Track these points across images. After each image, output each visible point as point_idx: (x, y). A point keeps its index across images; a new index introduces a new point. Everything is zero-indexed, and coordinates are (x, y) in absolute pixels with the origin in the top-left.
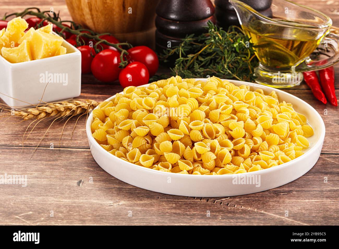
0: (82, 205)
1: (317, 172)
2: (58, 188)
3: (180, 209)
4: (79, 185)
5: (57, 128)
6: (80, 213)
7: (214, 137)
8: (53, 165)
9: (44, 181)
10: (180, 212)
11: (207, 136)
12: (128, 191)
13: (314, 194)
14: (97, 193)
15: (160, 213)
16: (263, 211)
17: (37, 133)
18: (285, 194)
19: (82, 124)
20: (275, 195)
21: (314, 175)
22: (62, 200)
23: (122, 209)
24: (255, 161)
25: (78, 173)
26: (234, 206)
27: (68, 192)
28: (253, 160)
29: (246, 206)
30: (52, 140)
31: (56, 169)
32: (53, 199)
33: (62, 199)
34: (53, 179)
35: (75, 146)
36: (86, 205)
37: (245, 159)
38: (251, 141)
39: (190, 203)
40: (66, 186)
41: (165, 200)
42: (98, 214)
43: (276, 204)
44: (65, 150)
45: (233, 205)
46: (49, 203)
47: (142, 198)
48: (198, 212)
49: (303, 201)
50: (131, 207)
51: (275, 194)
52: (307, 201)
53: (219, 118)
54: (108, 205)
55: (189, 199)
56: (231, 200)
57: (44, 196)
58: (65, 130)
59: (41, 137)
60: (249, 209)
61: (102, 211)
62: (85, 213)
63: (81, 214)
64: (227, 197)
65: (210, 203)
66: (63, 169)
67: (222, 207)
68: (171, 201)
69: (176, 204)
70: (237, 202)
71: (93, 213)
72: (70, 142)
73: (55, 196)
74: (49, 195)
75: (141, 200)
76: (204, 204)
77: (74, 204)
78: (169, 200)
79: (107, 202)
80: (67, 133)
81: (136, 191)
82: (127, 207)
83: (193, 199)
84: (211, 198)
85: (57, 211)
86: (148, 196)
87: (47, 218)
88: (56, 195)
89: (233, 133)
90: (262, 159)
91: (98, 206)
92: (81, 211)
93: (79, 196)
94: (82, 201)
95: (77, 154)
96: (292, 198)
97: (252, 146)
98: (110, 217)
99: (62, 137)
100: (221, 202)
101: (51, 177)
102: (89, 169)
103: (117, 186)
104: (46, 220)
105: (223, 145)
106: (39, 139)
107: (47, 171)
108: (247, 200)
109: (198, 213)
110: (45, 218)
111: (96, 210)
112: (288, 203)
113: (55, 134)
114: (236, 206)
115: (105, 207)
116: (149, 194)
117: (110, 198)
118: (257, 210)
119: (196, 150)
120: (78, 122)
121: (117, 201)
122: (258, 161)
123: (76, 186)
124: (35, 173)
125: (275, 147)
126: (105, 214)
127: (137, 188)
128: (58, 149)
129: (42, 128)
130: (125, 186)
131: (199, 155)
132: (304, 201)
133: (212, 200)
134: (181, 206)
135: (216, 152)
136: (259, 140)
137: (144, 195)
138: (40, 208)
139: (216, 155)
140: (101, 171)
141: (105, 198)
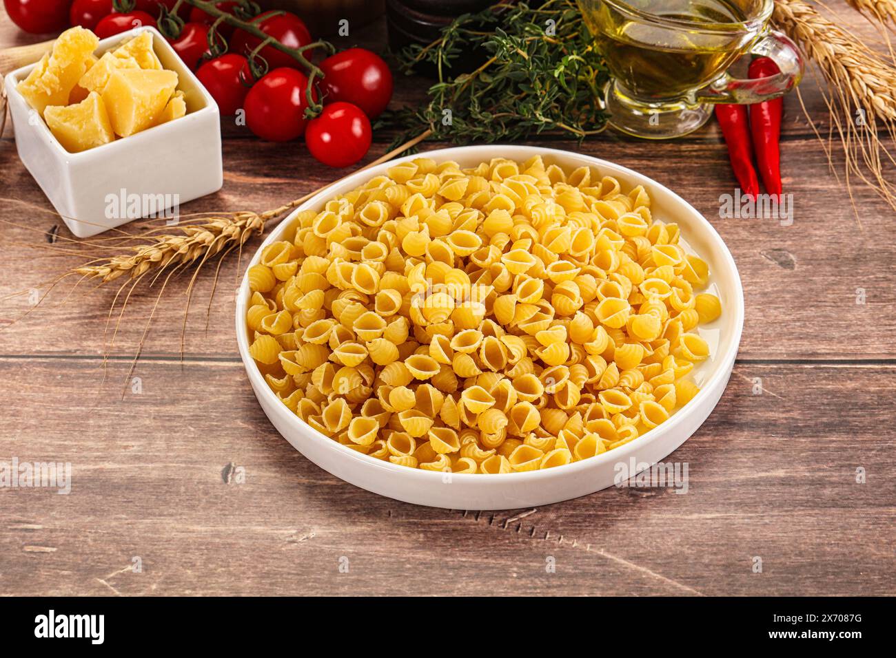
0: (234, 542)
1: (724, 423)
2: (183, 489)
3: (434, 550)
4: (226, 480)
5: (176, 293)
6: (228, 566)
7: (504, 366)
8: (171, 418)
9: (153, 469)
10: (434, 558)
11: (490, 366)
12: (328, 493)
13: (711, 496)
14: (262, 504)
15: (392, 563)
16: (602, 550)
17: (134, 311)
18: (652, 496)
19: (228, 281)
20: (631, 498)
21: (715, 433)
22: (191, 528)
23: (316, 551)
24: (589, 419)
25: (225, 442)
26: (545, 538)
27: (204, 500)
28: (587, 415)
29: (569, 536)
30: (167, 334)
31: (176, 429)
32: (173, 525)
33: (192, 524)
34: (173, 462)
35: (216, 353)
36: (241, 541)
37: (570, 414)
38: (581, 370)
39: (454, 530)
40: (198, 483)
41: (403, 520)
42: (266, 568)
43: (632, 526)
44: (193, 366)
45: (542, 532)
46: (165, 536)
47: (355, 514)
48: (469, 557)
49: (686, 517)
50: (332, 544)
51: (632, 495)
52: (695, 516)
53: (515, 316)
54: (287, 539)
55: (452, 518)
56: (539, 516)
57: (154, 515)
58: (192, 298)
59: (142, 324)
60: (574, 546)
61: (274, 558)
62: (240, 565)
63: (231, 569)
64: (531, 509)
65: (496, 528)
66: (192, 429)
67: (520, 540)
68: (415, 524)
69: (424, 532)
70: (551, 522)
71: (255, 567)
72: (204, 339)
73: (176, 514)
74: (165, 513)
75: (354, 523)
76: (482, 532)
77: (217, 540)
78: (411, 520)
79: (286, 532)
80: (195, 310)
81: (344, 493)
82: (326, 544)
83: (460, 518)
84: (498, 512)
85: (184, 560)
86: (368, 508)
87: (163, 583)
88: (180, 511)
89: (544, 356)
90: (605, 415)
91: (267, 543)
92: (230, 560)
93: (227, 513)
94: (232, 528)
95: (219, 380)
96: (665, 508)
97: (583, 383)
98: (290, 577)
99: (187, 325)
100: (518, 523)
101: (167, 457)
102: (246, 426)
103: (305, 481)
104: (162, 589)
105: (524, 388)
106: (138, 333)
107: (159, 435)
108: (572, 516)
109: (470, 560)
110: (159, 583)
111: (261, 557)
112: (657, 524)
113: (170, 314)
114: (548, 536)
115: (280, 545)
116: (371, 504)
117: (290, 516)
118: (591, 547)
119: (465, 408)
120: (220, 273)
121: (304, 528)
122: (597, 420)
123: (221, 484)
124: (133, 443)
125: (634, 376)
126: (280, 569)
127: (344, 486)
128: (179, 363)
129: (143, 296)
130: (321, 479)
131: (471, 415)
132: (689, 517)
133: (500, 518)
134: (435, 539)
135: (507, 406)
136: (598, 364)
137: (361, 505)
138: (148, 553)
139: (508, 415)
140: (270, 432)
141: (280, 518)
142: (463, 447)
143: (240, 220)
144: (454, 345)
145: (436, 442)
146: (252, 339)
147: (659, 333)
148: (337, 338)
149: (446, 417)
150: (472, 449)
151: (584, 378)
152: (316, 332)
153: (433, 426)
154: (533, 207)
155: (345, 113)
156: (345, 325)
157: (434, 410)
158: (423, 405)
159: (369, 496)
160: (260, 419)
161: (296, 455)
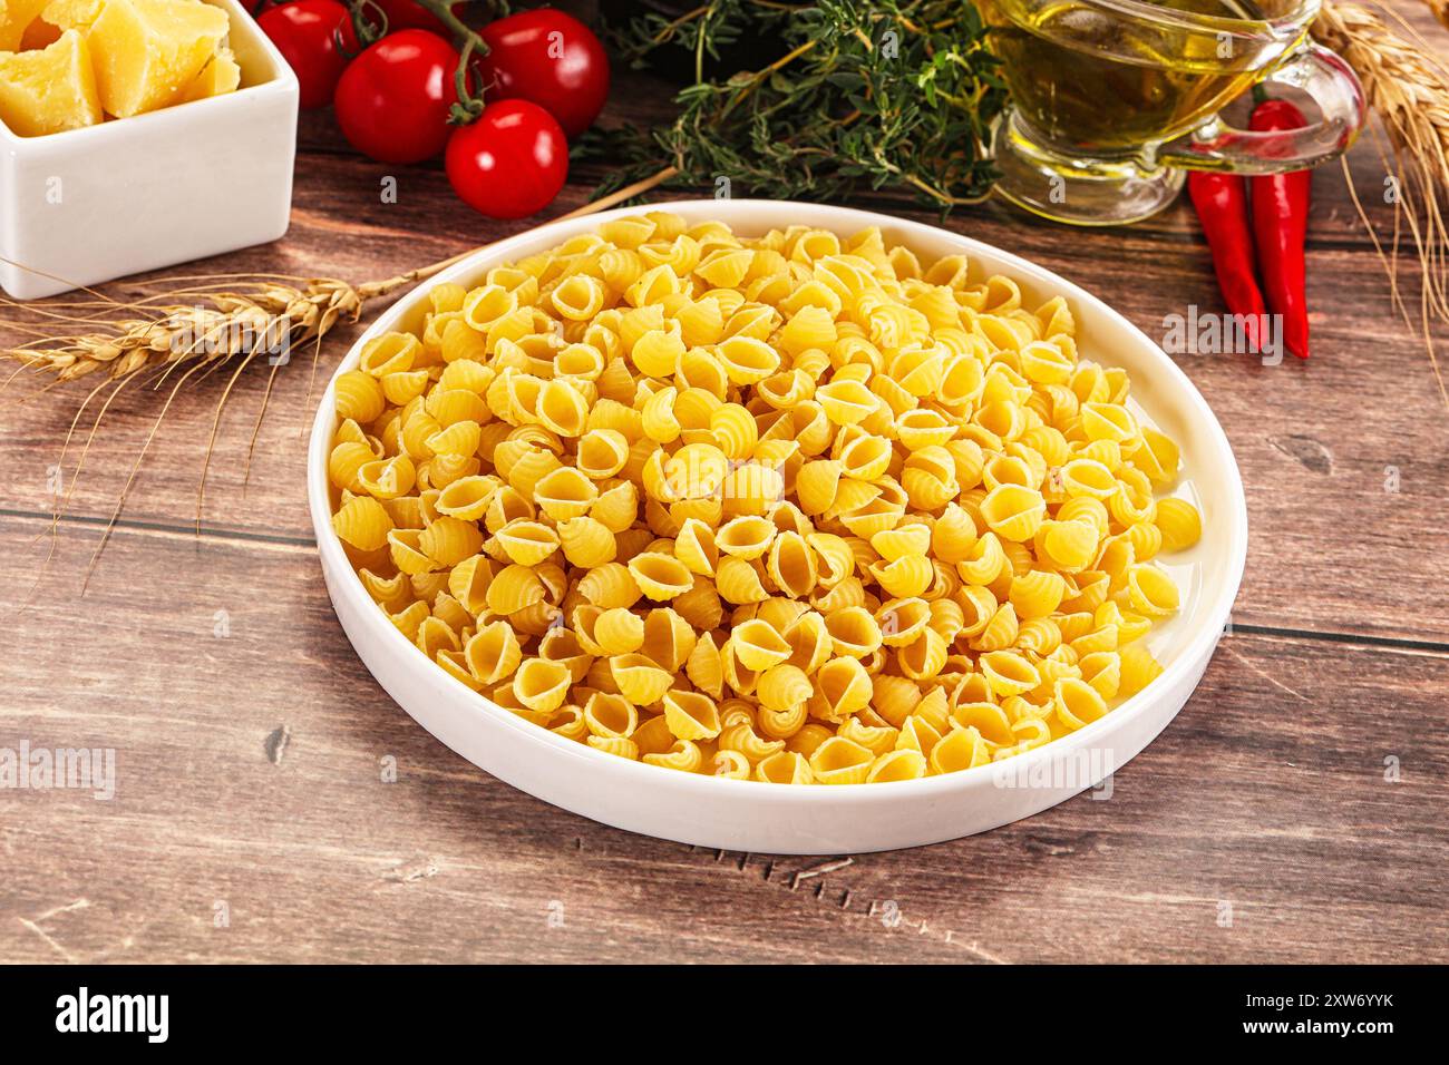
0: (282, 871)
1: (1200, 734)
2: (190, 767)
3: (660, 917)
4: (272, 757)
5: (191, 413)
6: (271, 916)
7: (810, 589)
8: (173, 636)
9: (136, 725)
10: (659, 932)
11: (784, 587)
12: (463, 797)
13: (1177, 863)
14: (340, 807)
15: (579, 935)
16: (975, 943)
17: (111, 439)
18: (1068, 853)
19: (290, 399)
20: (1029, 855)
21: (1183, 751)
22: (203, 839)
23: (437, 900)
24: (961, 701)
25: (272, 688)
26: (868, 912)
27: (230, 791)
28: (956, 695)
29: (914, 912)
30: (172, 485)
31: (182, 657)
32: (169, 831)
33: (204, 833)
34: (173, 717)
35: (262, 527)
36: (297, 872)
37: (925, 689)
38: (952, 610)
39: (698, 884)
40: (219, 758)
41: (604, 857)
42: (343, 925)
43: (1030, 906)
44: (218, 546)
45: (863, 901)
46: (154, 850)
47: (514, 840)
48: (727, 935)
49: (1131, 898)
50: (469, 890)
51: (1030, 849)
52: (1147, 897)
53: (836, 501)
54: (384, 875)
55: (696, 862)
56: (856, 872)
57: (134, 809)
58: (221, 426)
59: (125, 463)
60: (922, 931)
61: (359, 908)
62: (294, 916)
63: (277, 921)
64: (843, 857)
65: (776, 886)
66: (212, 659)
67: (822, 912)
68: (625, 866)
69: (643, 883)
70: (880, 884)
71: (323, 921)
72: (241, 499)
73: (176, 812)
74: (156, 808)
75: (511, 855)
76: (751, 892)
77: (252, 866)
78: (619, 859)
79: (382, 861)
80: (227, 446)
81: (494, 799)
82: (456, 889)
83: (710, 862)
84: (783, 858)
85: (186, 897)
86: (538, 831)
87: (145, 936)
88: (183, 807)
89: (886, 578)
90: (989, 696)
91: (345, 878)
92: (275, 904)
93: (272, 817)
94: (281, 845)
95: (266, 576)
96: (1091, 877)
97: (953, 633)
98: (387, 944)
99: (211, 472)
100: (818, 881)
101: (163, 705)
102: (313, 662)
103: (421, 771)
104: (143, 947)
105: (846, 632)
106: (117, 477)
107: (150, 665)
108: (918, 876)
109: (728, 940)
110: (138, 936)
111: (334, 903)
112: (1076, 905)
113: (182, 449)
114: (873, 910)
115: (370, 885)
116: (543, 824)
117: (392, 833)
118: (954, 936)
119: (736, 658)
120: (276, 385)
121: (417, 857)
122: (975, 705)
123: (262, 763)
124: (99, 675)
125: (1046, 631)
126: (369, 929)
127: (495, 787)
128: (191, 538)
129: (130, 413)
130: (453, 772)
131: (744, 674)
132: (1137, 898)
133: (784, 869)
134: (662, 898)
135: (813, 664)
136: (983, 603)
137: (525, 824)
138: (119, 878)
139: (812, 679)
140: (358, 678)
141: (371, 834)
142: (726, 731)
143: (319, 293)
144: (721, 541)
145: (677, 718)
146: (336, 504)
147: (1092, 560)
148: (501, 510)
149: (697, 673)
150: (743, 735)
151: (956, 627)
152: (462, 499)
153: (670, 688)
154: (875, 311)
155: (523, 119)
156: (518, 489)
157: (676, 658)
158: (656, 647)
159: (541, 808)
160: (339, 651)
161: (405, 723)
